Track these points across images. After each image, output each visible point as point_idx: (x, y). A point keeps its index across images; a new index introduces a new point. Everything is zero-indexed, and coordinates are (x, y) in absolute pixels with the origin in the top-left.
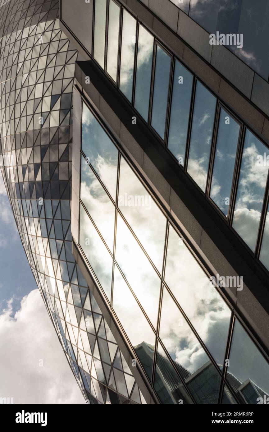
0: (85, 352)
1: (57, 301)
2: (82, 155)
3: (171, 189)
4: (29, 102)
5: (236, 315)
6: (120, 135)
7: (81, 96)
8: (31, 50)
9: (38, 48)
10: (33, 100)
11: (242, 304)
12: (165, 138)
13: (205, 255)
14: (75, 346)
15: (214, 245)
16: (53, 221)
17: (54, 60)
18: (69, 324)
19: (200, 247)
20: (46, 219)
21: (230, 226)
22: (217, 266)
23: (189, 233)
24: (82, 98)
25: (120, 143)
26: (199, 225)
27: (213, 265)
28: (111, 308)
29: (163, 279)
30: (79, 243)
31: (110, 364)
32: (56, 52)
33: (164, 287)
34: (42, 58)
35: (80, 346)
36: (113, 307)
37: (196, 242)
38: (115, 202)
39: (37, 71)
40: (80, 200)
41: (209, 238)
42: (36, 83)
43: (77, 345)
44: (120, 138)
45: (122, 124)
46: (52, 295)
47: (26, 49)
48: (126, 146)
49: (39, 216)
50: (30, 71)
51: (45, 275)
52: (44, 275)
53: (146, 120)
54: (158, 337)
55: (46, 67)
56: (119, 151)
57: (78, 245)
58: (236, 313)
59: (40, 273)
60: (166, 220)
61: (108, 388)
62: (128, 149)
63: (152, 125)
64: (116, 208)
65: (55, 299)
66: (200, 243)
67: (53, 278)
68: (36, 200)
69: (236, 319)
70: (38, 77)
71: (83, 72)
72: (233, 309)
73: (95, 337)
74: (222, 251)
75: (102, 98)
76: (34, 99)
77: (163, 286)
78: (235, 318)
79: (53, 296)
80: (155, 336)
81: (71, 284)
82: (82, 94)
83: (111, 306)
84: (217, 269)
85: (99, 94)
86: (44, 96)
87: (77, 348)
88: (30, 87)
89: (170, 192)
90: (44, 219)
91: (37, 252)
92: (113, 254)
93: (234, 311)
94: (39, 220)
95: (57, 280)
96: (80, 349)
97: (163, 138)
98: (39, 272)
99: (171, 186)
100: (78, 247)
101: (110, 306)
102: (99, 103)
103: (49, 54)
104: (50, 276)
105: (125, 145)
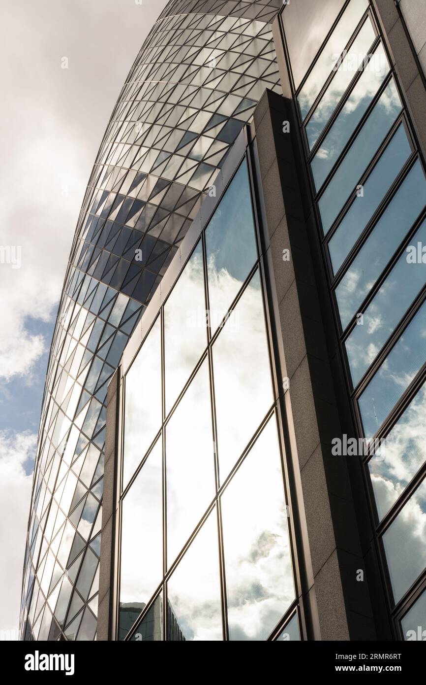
0: (56, 560)
1: (57, 458)
2: (201, 240)
3: (304, 357)
4: (176, 131)
5: (299, 608)
6: (272, 235)
7: (247, 147)
8: (223, 54)
9: (233, 57)
10: (185, 132)
11: (316, 595)
12: (338, 273)
13: (303, 487)
14: (47, 542)
15: (324, 477)
16: (115, 333)
17: (248, 88)
18: (57, 503)
19: (301, 471)
20: (107, 322)
21: (365, 462)
22: (312, 515)
23: (297, 441)
24: (246, 151)
25: (267, 248)
26: (317, 435)
27: (305, 510)
28: (120, 501)
29: (220, 494)
30: (125, 375)
31: (86, 600)
32: (258, 77)
33: (216, 507)
34: (231, 74)
35: (54, 547)
36: (123, 501)
37: (299, 460)
38: (212, 336)
39: (214, 90)
40: (162, 307)
41: (322, 463)
42: (202, 109)
43: (51, 542)
44: (270, 239)
45: (285, 220)
46: (53, 445)
47: (215, 48)
48: (273, 257)
49: (99, 313)
50: (203, 85)
51: (60, 408)
52: (58, 408)
53: (325, 232)
54: (165, 584)
55: (231, 91)
56: (259, 261)
57: (123, 377)
58: (301, 604)
59: (55, 402)
60: (272, 402)
61: (62, 635)
62: (274, 264)
63: (329, 244)
64: (208, 348)
65: (54, 454)
66: (304, 464)
67: (70, 419)
68: (107, 286)
69: (297, 615)
70: (211, 100)
71: (269, 110)
72: (299, 596)
73: (85, 545)
74: (331, 494)
75: (276, 165)
76: (187, 131)
77: (215, 504)
78: (295, 612)
79: (54, 447)
80: (161, 579)
81: (91, 444)
82: (250, 143)
83: (122, 498)
84: (310, 519)
85: (275, 156)
86: (204, 134)
87: (49, 548)
88: (191, 109)
89: (302, 361)
90: (104, 322)
91: (67, 368)
92: (166, 417)
93: (301, 599)
94: (95, 319)
95: (73, 425)
96: (52, 552)
97: (335, 273)
98: (54, 400)
99: (308, 353)
100: (121, 381)
101: (120, 497)
102: (269, 170)
103: (245, 74)
104: (66, 414)
105: (272, 255)
